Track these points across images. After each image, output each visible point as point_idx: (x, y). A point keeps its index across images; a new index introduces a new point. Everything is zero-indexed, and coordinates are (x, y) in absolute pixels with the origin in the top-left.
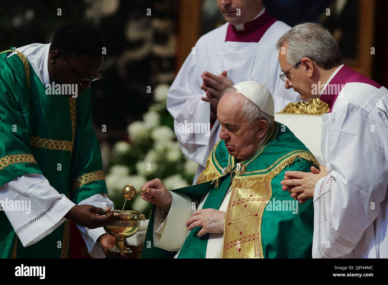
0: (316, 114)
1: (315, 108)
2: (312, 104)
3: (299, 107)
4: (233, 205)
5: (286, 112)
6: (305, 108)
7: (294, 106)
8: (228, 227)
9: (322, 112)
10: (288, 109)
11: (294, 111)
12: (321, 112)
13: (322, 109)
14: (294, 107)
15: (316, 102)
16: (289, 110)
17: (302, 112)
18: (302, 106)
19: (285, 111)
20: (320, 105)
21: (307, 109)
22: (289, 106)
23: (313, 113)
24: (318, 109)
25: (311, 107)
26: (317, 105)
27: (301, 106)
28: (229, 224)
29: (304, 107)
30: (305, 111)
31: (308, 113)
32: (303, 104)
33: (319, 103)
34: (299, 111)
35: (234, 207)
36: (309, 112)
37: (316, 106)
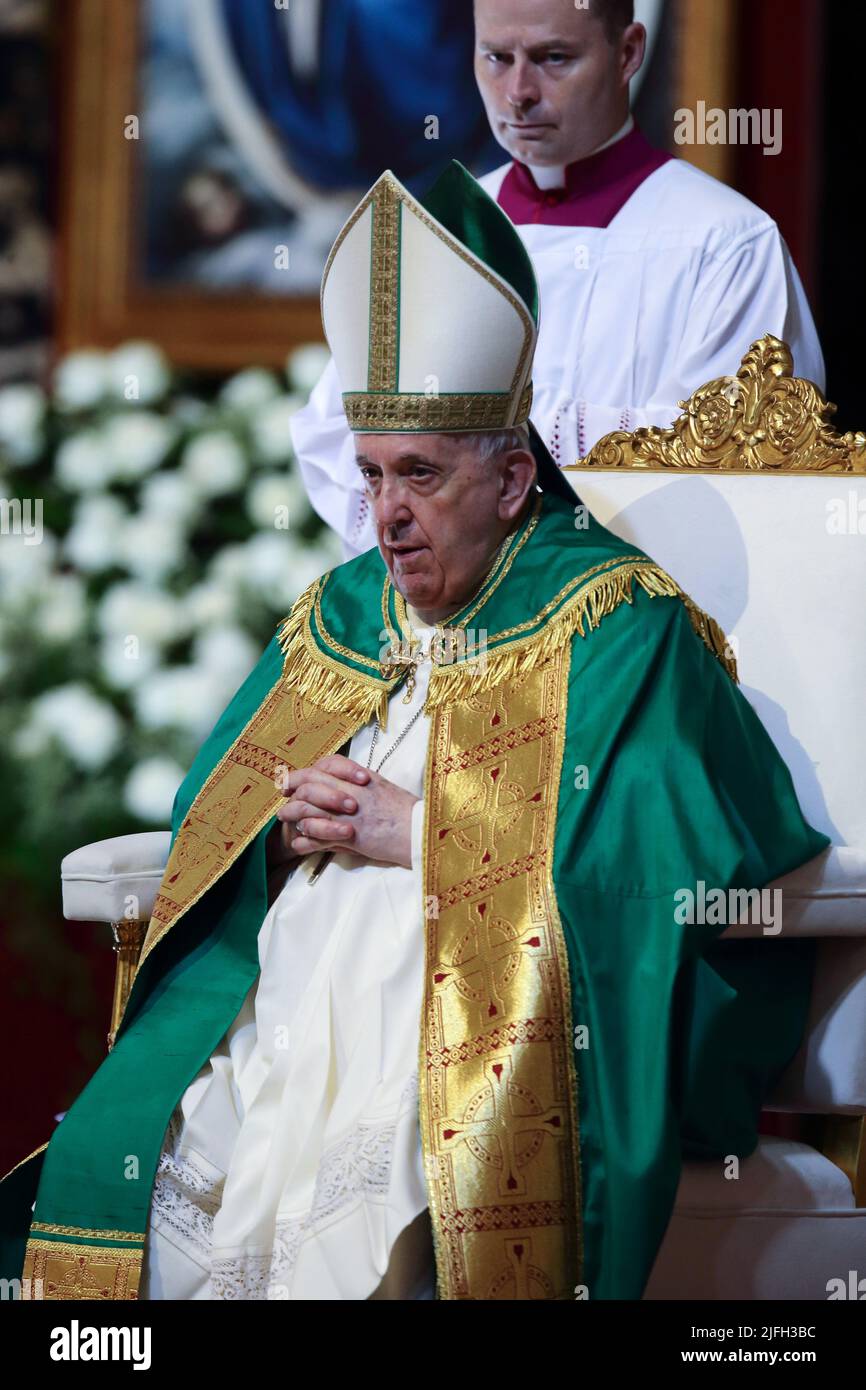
0: (701, 467)
1: (698, 450)
2: (686, 436)
3: (643, 446)
4: (447, 772)
5: (595, 465)
6: (664, 448)
7: (623, 441)
8: (439, 843)
9: (722, 462)
10: (603, 454)
11: (625, 461)
12: (720, 460)
13: (720, 451)
14: (623, 445)
15: (701, 426)
16: (606, 455)
17: (652, 462)
18: (653, 442)
19: (593, 461)
20: (714, 438)
21: (671, 452)
22: (608, 443)
23: (690, 466)
24: (706, 450)
25: (685, 444)
26: (702, 438)
27: (649, 444)
28: (443, 834)
29: (660, 445)
30: (663, 458)
31: (673, 466)
32: (657, 437)
33: (712, 431)
34: (641, 461)
35: (452, 776)
36: (676, 461)
37: (699, 441)
